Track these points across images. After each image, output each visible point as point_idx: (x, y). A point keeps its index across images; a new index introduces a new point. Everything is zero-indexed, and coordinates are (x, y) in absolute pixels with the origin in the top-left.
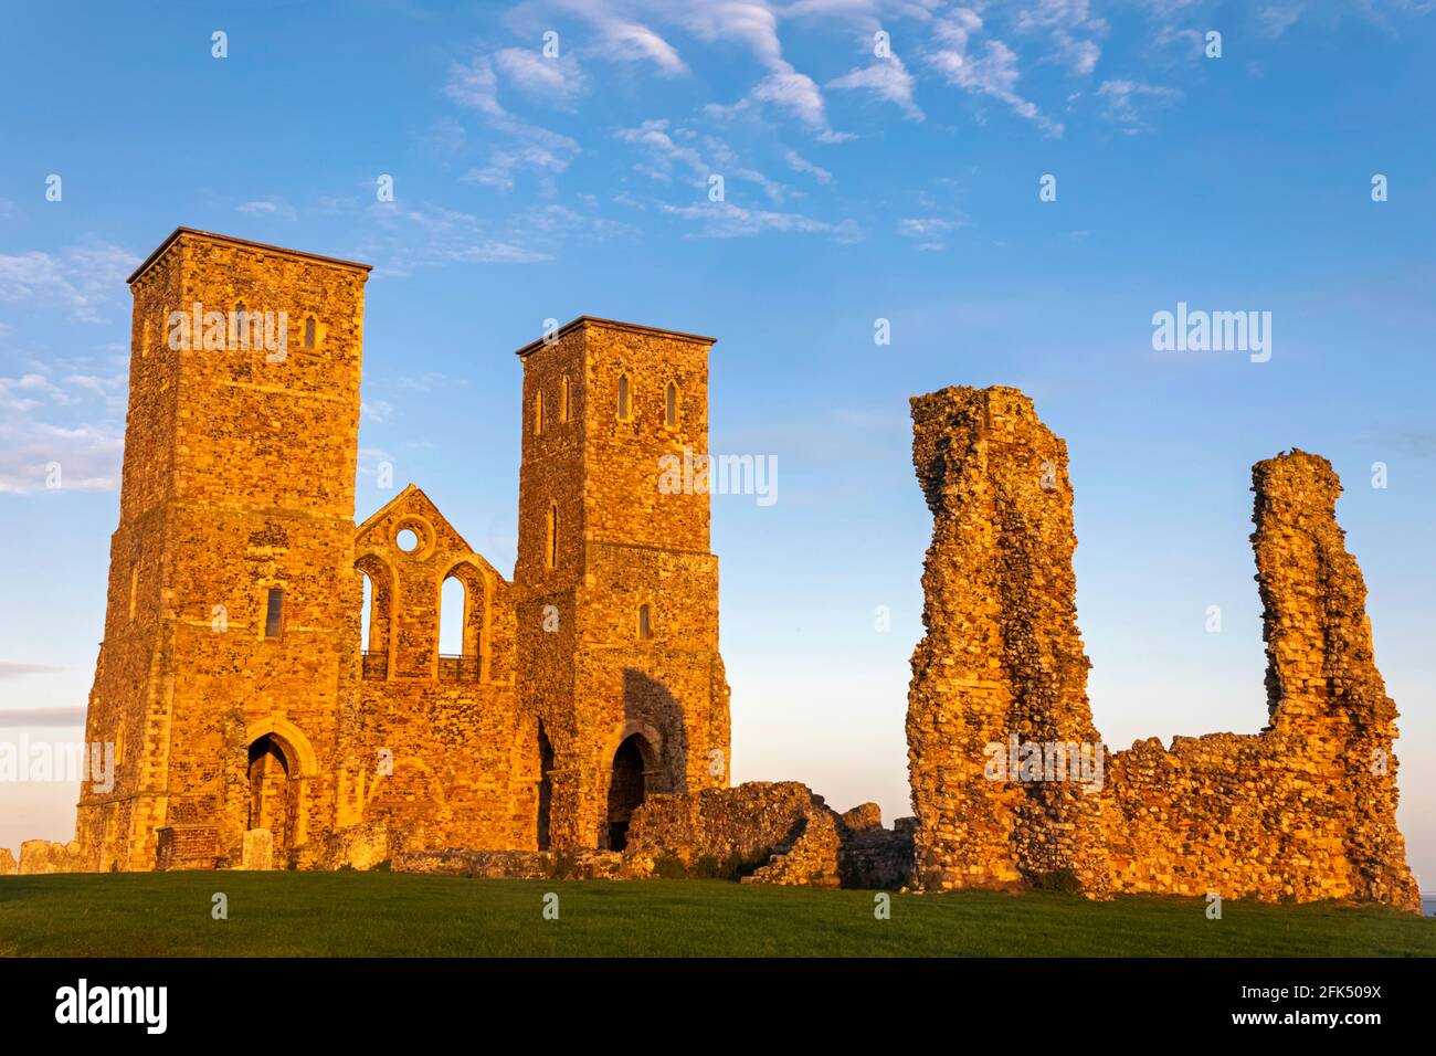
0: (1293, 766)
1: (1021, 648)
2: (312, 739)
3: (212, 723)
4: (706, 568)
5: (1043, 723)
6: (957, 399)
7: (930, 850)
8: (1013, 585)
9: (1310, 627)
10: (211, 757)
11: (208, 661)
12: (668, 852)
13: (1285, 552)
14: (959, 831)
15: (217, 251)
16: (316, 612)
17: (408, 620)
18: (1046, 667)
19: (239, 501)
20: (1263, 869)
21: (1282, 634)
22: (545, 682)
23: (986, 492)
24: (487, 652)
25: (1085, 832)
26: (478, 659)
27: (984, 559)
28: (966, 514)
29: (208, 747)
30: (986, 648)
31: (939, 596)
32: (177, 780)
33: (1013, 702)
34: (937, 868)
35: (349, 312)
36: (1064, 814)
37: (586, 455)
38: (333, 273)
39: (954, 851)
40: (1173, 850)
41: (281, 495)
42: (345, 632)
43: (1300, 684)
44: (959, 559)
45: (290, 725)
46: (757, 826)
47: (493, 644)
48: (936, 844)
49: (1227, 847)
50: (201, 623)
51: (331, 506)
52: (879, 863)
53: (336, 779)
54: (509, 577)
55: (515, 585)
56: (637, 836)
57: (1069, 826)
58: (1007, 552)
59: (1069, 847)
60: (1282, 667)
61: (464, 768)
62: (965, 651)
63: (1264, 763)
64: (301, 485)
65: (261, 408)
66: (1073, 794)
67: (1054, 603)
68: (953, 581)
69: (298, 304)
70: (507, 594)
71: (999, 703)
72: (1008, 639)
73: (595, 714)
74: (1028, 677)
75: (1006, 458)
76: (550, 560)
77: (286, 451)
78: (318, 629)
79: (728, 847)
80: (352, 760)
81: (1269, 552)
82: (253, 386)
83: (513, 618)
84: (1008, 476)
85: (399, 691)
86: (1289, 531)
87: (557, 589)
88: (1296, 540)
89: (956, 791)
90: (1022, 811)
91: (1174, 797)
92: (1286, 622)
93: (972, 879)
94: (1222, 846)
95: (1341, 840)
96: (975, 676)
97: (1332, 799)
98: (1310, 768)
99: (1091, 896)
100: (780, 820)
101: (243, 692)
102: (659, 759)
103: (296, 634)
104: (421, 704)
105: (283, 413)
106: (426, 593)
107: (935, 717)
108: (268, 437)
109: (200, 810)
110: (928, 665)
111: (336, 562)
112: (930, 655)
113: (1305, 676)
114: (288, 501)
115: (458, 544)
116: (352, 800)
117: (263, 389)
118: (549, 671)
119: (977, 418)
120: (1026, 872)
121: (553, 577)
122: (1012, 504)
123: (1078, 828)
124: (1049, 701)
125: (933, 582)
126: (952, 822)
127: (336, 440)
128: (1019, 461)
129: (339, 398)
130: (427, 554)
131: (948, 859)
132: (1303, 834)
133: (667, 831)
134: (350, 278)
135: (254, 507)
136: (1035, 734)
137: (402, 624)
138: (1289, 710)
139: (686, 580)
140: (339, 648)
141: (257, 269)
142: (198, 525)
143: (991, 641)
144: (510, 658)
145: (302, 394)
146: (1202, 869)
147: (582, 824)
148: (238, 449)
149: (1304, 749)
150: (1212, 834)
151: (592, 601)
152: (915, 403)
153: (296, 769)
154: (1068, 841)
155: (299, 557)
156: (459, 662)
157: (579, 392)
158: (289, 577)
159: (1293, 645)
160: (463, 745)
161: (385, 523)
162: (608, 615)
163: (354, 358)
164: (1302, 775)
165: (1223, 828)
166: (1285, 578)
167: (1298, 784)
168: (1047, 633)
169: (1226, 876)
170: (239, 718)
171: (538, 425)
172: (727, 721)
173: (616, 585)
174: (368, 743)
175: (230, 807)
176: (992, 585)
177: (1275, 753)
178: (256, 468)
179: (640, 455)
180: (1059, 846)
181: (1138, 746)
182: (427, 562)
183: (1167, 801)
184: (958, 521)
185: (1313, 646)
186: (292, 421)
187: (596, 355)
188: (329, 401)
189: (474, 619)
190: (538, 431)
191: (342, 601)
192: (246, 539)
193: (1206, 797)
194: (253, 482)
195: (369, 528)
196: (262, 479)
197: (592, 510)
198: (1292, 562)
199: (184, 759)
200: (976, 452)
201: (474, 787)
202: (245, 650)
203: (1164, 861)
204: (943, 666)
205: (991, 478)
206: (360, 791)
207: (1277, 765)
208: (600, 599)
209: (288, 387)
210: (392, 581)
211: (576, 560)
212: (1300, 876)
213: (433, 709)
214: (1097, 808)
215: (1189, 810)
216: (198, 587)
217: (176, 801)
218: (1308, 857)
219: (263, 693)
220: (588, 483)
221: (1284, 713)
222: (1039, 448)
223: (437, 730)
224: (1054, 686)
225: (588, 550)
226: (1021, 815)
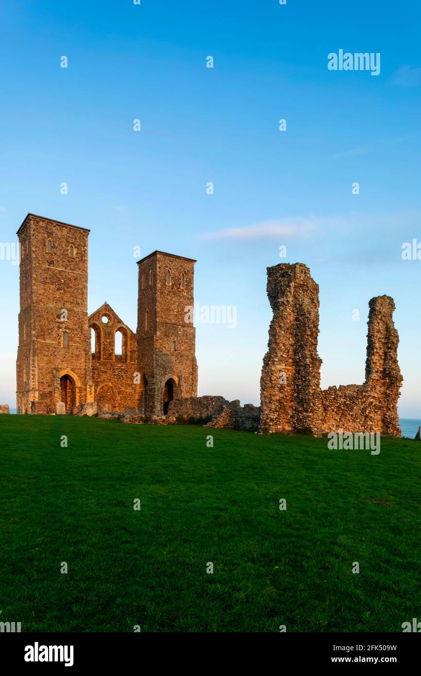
0: (371, 395)
1: (300, 356)
2: (79, 376)
3: (50, 371)
4: (192, 331)
5: (306, 381)
6: (284, 267)
7: (266, 421)
8: (299, 334)
9: (381, 352)
10: (50, 380)
11: (47, 353)
12: (180, 415)
13: (377, 328)
14: (275, 415)
15: (41, 222)
16: (78, 339)
17: (106, 343)
18: (308, 362)
19: (53, 305)
20: (360, 425)
21: (373, 354)
22: (145, 363)
23: (292, 301)
24: (129, 354)
25: (316, 416)
26: (126, 356)
27: (290, 325)
28: (285, 308)
29: (48, 377)
30: (288, 355)
31: (275, 337)
32: (41, 387)
33: (295, 374)
34: (267, 426)
35: (83, 245)
36: (310, 410)
37: (157, 295)
38: (78, 232)
39: (273, 421)
40: (336, 420)
41: (65, 303)
42: (86, 346)
43: (376, 369)
44: (282, 324)
45: (72, 372)
46: (208, 409)
47: (130, 351)
48: (267, 419)
49: (351, 419)
50: (44, 342)
51: (80, 307)
52: (246, 422)
53: (86, 388)
54: (135, 332)
55: (137, 334)
56: (171, 410)
57: (311, 414)
58: (298, 323)
59: (310, 421)
60: (372, 364)
61: (123, 386)
62: (282, 356)
63: (364, 394)
64: (71, 301)
65: (58, 275)
66: (313, 404)
67: (313, 340)
68: (279, 332)
69: (68, 242)
70: (134, 337)
71: (291, 374)
72: (296, 352)
73: (159, 372)
74: (302, 365)
75: (300, 289)
76: (146, 327)
77: (66, 289)
78: (79, 345)
79: (198, 415)
80: (90, 383)
81: (373, 327)
82: (54, 268)
83: (136, 344)
84: (301, 296)
85: (104, 364)
86: (379, 321)
87: (149, 336)
88: (381, 324)
89: (275, 402)
90: (295, 409)
91: (339, 404)
92: (375, 350)
93: (278, 430)
94: (350, 418)
95: (380, 417)
96: (284, 365)
97: (380, 404)
98: (376, 395)
99: (316, 436)
100: (215, 407)
101: (58, 362)
102: (177, 385)
103: (72, 346)
104: (110, 368)
105: (64, 277)
106: (111, 336)
107: (270, 378)
108: (60, 285)
109: (48, 395)
110: (269, 361)
111: (83, 324)
112: (270, 357)
113: (378, 367)
114: (68, 305)
115: (120, 321)
116: (91, 394)
117: (58, 269)
118: (146, 359)
119: (291, 274)
120: (295, 428)
121: (147, 332)
122: (301, 305)
123: (314, 415)
124: (308, 374)
125: (273, 332)
126: (273, 412)
127: (81, 286)
128: (304, 291)
129: (81, 273)
130: (111, 324)
131: (271, 423)
132: (372, 415)
133: (180, 409)
134: (83, 234)
135: (57, 307)
136: (302, 385)
137: (104, 345)
138: (373, 378)
139: (186, 334)
140: (85, 350)
141: (54, 229)
142: (41, 311)
143: (290, 353)
144: (135, 355)
145: (70, 271)
146: (344, 425)
147: (156, 403)
148: (52, 288)
149: (375, 390)
150: (348, 415)
151: (159, 339)
152: (268, 269)
153: (75, 385)
154: (310, 419)
155: (71, 323)
156: (121, 356)
157: (155, 275)
158: (69, 329)
159: (376, 358)
160: (123, 380)
161: (98, 314)
162: (164, 344)
163: (86, 260)
164: (374, 398)
165: (351, 413)
166: (377, 336)
167: (372, 400)
168: (310, 351)
169: (350, 427)
170: (57, 370)
171: (143, 286)
172: (197, 375)
173: (166, 335)
174: (96, 378)
175: (56, 395)
176: (292, 334)
177: (367, 391)
178: (57, 295)
179: (173, 296)
180: (307, 420)
181: (330, 388)
182: (110, 327)
183: (336, 405)
184: (282, 311)
185: (381, 358)
186: (67, 280)
187: (160, 263)
188: (78, 274)
189: (125, 344)
190: (143, 288)
191: (85, 337)
192: (55, 316)
193: (347, 404)
194: (57, 298)
195: (93, 315)
196: (59, 298)
197: (159, 312)
198: (379, 331)
199: (42, 381)
200: (290, 286)
201: (126, 391)
202: (57, 350)
203: (334, 423)
204: (275, 361)
205: (294, 296)
206: (93, 391)
207: (367, 394)
208: (161, 339)
209: (66, 269)
210: (101, 332)
211: (154, 327)
212: (369, 427)
213: (114, 369)
214: (319, 409)
215: (342, 408)
216: (42, 330)
217: (41, 393)
218: (372, 421)
219: (64, 363)
220: (157, 304)
221: (371, 378)
222: (310, 287)
223: (115, 375)
224: (310, 369)
225: (157, 324)
226: (295, 410)
